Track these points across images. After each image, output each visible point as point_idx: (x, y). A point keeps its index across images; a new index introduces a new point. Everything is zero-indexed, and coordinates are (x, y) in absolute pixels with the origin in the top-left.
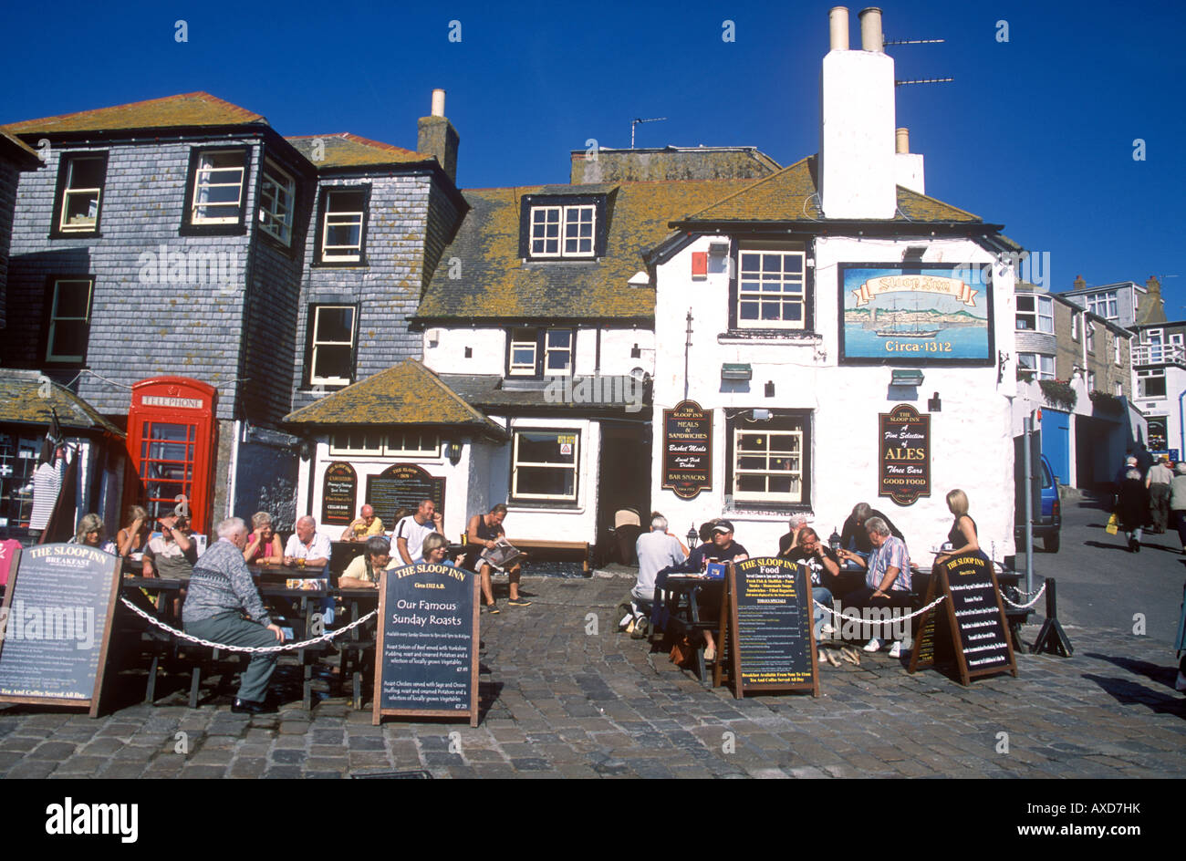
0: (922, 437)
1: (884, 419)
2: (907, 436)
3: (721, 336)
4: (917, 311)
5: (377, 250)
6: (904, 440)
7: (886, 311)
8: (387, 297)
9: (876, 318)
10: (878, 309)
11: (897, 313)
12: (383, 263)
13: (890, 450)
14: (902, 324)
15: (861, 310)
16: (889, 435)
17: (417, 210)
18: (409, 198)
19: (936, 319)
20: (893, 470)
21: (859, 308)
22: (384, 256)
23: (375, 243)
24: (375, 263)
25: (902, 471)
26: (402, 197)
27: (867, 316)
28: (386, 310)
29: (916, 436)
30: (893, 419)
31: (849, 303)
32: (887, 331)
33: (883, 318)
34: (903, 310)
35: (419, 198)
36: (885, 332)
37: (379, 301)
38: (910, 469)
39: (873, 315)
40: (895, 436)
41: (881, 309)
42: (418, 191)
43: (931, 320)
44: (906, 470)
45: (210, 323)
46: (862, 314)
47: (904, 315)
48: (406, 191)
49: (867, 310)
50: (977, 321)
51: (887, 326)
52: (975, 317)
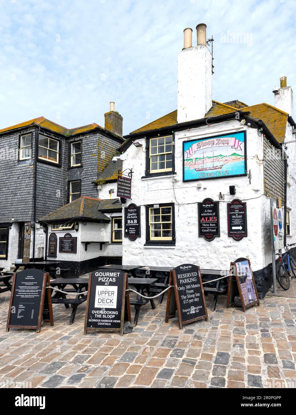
1: (200, 205)
3: (143, 178)
4: (213, 157)
5: (85, 161)
7: (200, 159)
8: (88, 176)
9: (195, 163)
10: (196, 158)
11: (204, 159)
12: (87, 165)
14: (206, 164)
15: (189, 159)
17: (95, 145)
18: (93, 142)
19: (222, 159)
21: (188, 159)
22: (87, 163)
23: (84, 159)
24: (84, 165)
26: (91, 142)
27: (191, 163)
28: (88, 181)
30: (204, 205)
31: (185, 158)
32: (200, 168)
33: (198, 162)
34: (207, 157)
35: (95, 141)
37: (86, 178)
39: (194, 161)
41: (198, 158)
42: (95, 139)
43: (220, 160)
45: (26, 191)
46: (189, 162)
47: (207, 159)
48: (92, 139)
49: (191, 159)
50: (239, 157)
51: (200, 166)
52: (239, 155)
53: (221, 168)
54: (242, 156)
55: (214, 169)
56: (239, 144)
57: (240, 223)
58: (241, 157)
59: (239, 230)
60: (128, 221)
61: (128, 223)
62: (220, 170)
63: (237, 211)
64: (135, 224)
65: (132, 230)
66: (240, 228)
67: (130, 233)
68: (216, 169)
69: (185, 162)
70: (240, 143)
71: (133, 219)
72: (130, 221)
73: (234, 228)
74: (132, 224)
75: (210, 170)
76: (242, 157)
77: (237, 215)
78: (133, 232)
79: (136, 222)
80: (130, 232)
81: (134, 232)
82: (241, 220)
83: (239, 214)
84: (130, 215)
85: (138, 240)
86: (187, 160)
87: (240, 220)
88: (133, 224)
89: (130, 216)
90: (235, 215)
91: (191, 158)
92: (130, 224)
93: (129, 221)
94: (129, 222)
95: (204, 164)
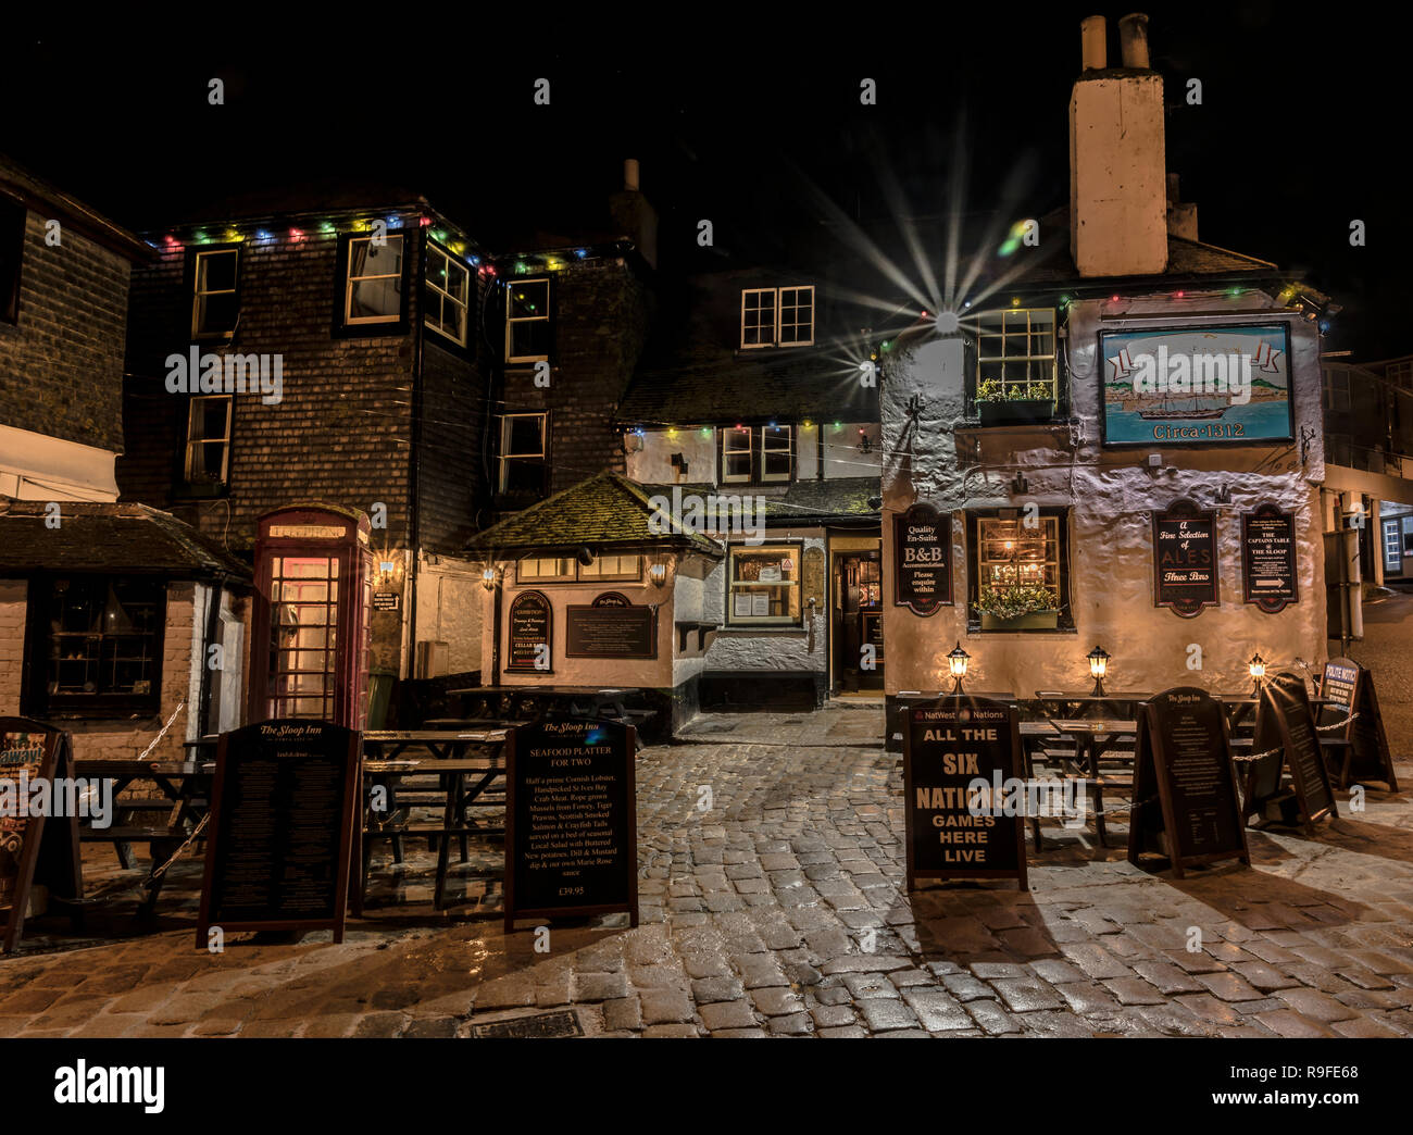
0: (1205, 535)
1: (1158, 517)
2: (1188, 535)
6: (1184, 540)
13: (1167, 553)
14: (1175, 402)
15: (1121, 384)
16: (1165, 535)
20: (1172, 577)
21: (1118, 382)
25: (1184, 578)
27: (1129, 393)
29: (1197, 535)
30: (1167, 516)
31: (1108, 379)
32: (1155, 411)
36: (1152, 413)
38: (1195, 576)
40: (1172, 536)
44: (1188, 577)
46: (1121, 390)
50: (1272, 390)
51: (1158, 405)
52: (1272, 386)
53: (1220, 416)
54: (1280, 389)
55: (1200, 418)
56: (1272, 355)
57: (1280, 573)
58: (1275, 390)
59: (1276, 587)
60: (907, 550)
61: (907, 560)
62: (1216, 420)
63: (1268, 535)
64: (933, 562)
65: (925, 579)
66: (1279, 583)
67: (916, 590)
68: (1205, 417)
69: (1109, 390)
70: (1274, 352)
71: (927, 546)
72: (916, 553)
73: (1259, 583)
74: (925, 562)
75: (1187, 420)
76: (1281, 391)
77: (1269, 547)
78: (926, 586)
79: (937, 557)
80: (918, 586)
81: (931, 586)
82: (1283, 565)
83: (1275, 546)
84: (918, 531)
85: (944, 612)
86: (1112, 385)
87: (1279, 565)
88: (928, 562)
89: (917, 535)
90: (1262, 546)
91: (1127, 380)
92: (916, 562)
93: (909, 553)
94: (911, 557)
95: (1169, 403)
